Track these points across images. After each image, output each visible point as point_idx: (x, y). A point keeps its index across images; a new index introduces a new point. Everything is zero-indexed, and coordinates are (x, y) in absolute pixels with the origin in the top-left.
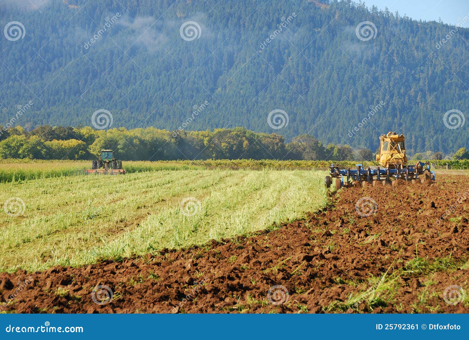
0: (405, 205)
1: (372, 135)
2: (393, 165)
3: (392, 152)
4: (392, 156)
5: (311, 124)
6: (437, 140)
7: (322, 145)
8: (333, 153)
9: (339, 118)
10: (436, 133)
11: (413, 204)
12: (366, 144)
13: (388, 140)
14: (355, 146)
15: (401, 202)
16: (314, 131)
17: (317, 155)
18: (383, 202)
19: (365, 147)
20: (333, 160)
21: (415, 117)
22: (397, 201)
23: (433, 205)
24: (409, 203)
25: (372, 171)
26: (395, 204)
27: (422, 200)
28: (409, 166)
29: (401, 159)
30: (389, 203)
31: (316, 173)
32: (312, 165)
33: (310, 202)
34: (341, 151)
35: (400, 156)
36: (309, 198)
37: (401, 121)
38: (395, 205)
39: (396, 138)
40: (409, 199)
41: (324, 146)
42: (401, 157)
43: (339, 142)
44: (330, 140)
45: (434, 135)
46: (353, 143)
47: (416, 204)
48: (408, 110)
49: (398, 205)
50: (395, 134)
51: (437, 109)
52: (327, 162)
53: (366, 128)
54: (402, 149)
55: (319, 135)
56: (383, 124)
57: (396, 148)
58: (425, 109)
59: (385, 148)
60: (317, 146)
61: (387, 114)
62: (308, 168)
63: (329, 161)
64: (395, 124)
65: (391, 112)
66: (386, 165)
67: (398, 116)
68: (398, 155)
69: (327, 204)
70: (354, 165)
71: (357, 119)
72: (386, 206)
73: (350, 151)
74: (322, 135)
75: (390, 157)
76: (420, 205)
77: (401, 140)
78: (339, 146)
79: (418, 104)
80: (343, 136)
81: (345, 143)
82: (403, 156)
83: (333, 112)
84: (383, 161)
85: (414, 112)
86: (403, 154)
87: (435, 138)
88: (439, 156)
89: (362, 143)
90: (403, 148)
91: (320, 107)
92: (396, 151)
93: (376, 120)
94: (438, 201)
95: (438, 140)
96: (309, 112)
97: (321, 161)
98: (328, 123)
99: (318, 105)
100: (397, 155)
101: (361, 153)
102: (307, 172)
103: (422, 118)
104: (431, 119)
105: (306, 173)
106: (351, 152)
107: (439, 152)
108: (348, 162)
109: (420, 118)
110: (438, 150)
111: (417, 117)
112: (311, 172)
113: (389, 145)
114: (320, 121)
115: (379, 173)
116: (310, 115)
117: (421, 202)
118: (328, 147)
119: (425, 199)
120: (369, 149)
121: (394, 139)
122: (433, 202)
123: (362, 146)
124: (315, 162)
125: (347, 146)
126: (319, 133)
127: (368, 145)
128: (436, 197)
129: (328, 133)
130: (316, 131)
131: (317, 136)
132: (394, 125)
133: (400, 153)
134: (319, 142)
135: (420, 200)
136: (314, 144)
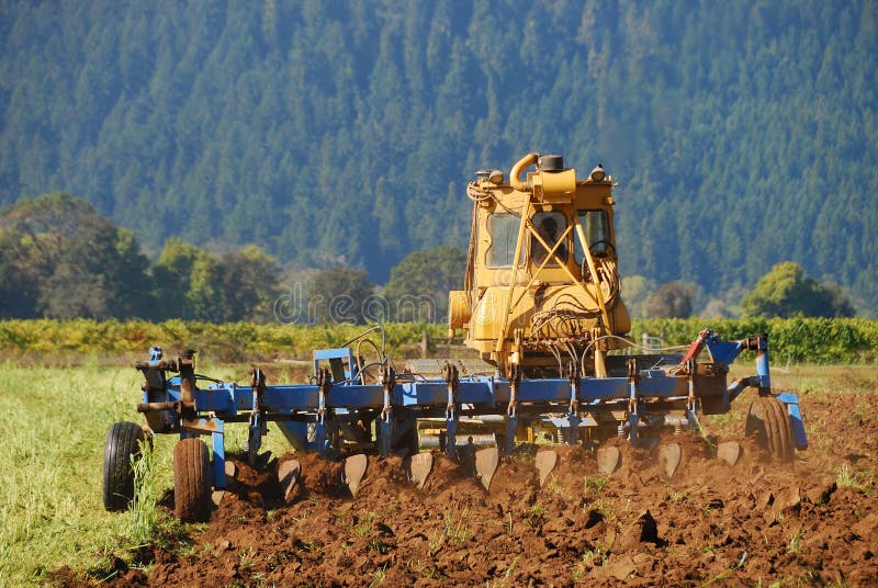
0: (520, 529)
1: (372, 199)
2: (544, 353)
3: (540, 274)
4: (540, 294)
5: (80, 143)
6: (670, 225)
7: (134, 247)
8: (187, 287)
9: (217, 118)
10: (663, 193)
11: (557, 524)
12: (343, 244)
13: (517, 202)
14: (291, 254)
15: (501, 515)
16: (94, 181)
17: (112, 295)
18: (418, 518)
19: (341, 259)
20: (187, 317)
21: (567, 115)
22: (484, 511)
23: (648, 530)
24: (538, 521)
25: (406, 387)
26: (476, 525)
27: (599, 504)
28: (644, 361)
29: (591, 315)
30: (449, 520)
31: (105, 381)
32: (85, 340)
33: (73, 521)
34: (227, 279)
35: (588, 296)
36: (68, 503)
37: (506, 136)
38: (473, 532)
39: (560, 194)
40: (539, 502)
41: (146, 250)
42: (591, 306)
43: (217, 232)
44: (172, 225)
45: (657, 202)
46: (281, 240)
47: (570, 524)
48: (539, 84)
49: (490, 531)
50: (558, 166)
51: (672, 79)
52: (154, 329)
53: (342, 165)
54: (598, 256)
55: (120, 197)
56: (425, 147)
57: (562, 252)
58: (614, 79)
59: (499, 256)
60: (112, 250)
61: (440, 102)
62: (70, 357)
63: (170, 324)
64: (478, 149)
65: (457, 91)
66: (505, 352)
67: (493, 112)
68: (577, 289)
69: (155, 531)
70: (287, 341)
71: (299, 123)
72: (432, 535)
73: (269, 277)
74: (133, 196)
75: (529, 302)
76: (590, 531)
77: (592, 200)
78: (216, 252)
79: (584, 55)
80: (234, 201)
81: (246, 237)
82: (607, 298)
83: (184, 87)
84: (487, 327)
85: (567, 94)
86: (605, 285)
87: (659, 214)
88: (678, 302)
89: (325, 240)
90: (605, 250)
91: (124, 60)
92: (565, 272)
93: (388, 129)
94: (672, 512)
95: (675, 228)
96: (71, 86)
97: (131, 325)
98: (161, 142)
99: (116, 53)
100: (569, 290)
101: (320, 285)
102: (62, 374)
103: (600, 123)
104: (642, 124)
105: (56, 382)
106: (271, 279)
107: (678, 283)
108: (260, 330)
109: (594, 121)
110: (675, 273)
111: (577, 118)
112: (79, 375)
113: (524, 234)
114: (122, 128)
115: (457, 404)
116: (72, 100)
117: (595, 518)
118: (166, 255)
119: (612, 502)
120: (361, 268)
121: (550, 195)
122: (648, 516)
123: (326, 254)
124: (101, 327)
125: (252, 251)
126: (120, 187)
127: (353, 247)
128: (662, 491)
129: (164, 191)
130: (108, 177)
131: (108, 201)
132: (471, 156)
133: (586, 279)
134: (122, 231)
135: (591, 507)
136: (99, 240)
